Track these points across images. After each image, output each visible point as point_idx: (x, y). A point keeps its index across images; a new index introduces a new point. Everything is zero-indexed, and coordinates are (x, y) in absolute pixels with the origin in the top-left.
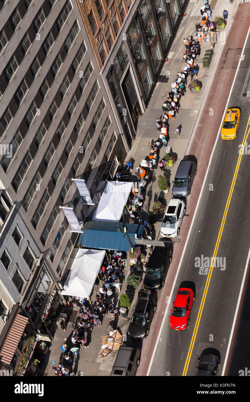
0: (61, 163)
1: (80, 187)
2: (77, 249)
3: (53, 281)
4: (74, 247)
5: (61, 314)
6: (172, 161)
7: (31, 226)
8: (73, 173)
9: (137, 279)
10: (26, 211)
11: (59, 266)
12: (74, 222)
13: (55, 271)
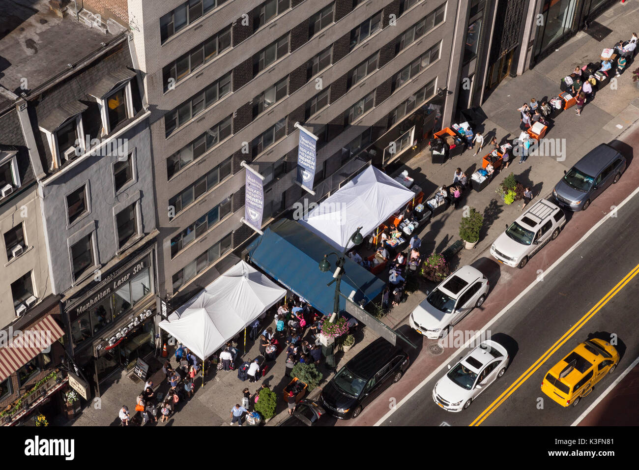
0: (290, 82)
1: (304, 147)
2: (239, 259)
3: (155, 293)
4: (233, 252)
5: (139, 361)
6: (515, 194)
7: (162, 168)
8: (304, 113)
9: (314, 376)
10: (167, 135)
11: (182, 270)
12: (255, 204)
13: (169, 275)
